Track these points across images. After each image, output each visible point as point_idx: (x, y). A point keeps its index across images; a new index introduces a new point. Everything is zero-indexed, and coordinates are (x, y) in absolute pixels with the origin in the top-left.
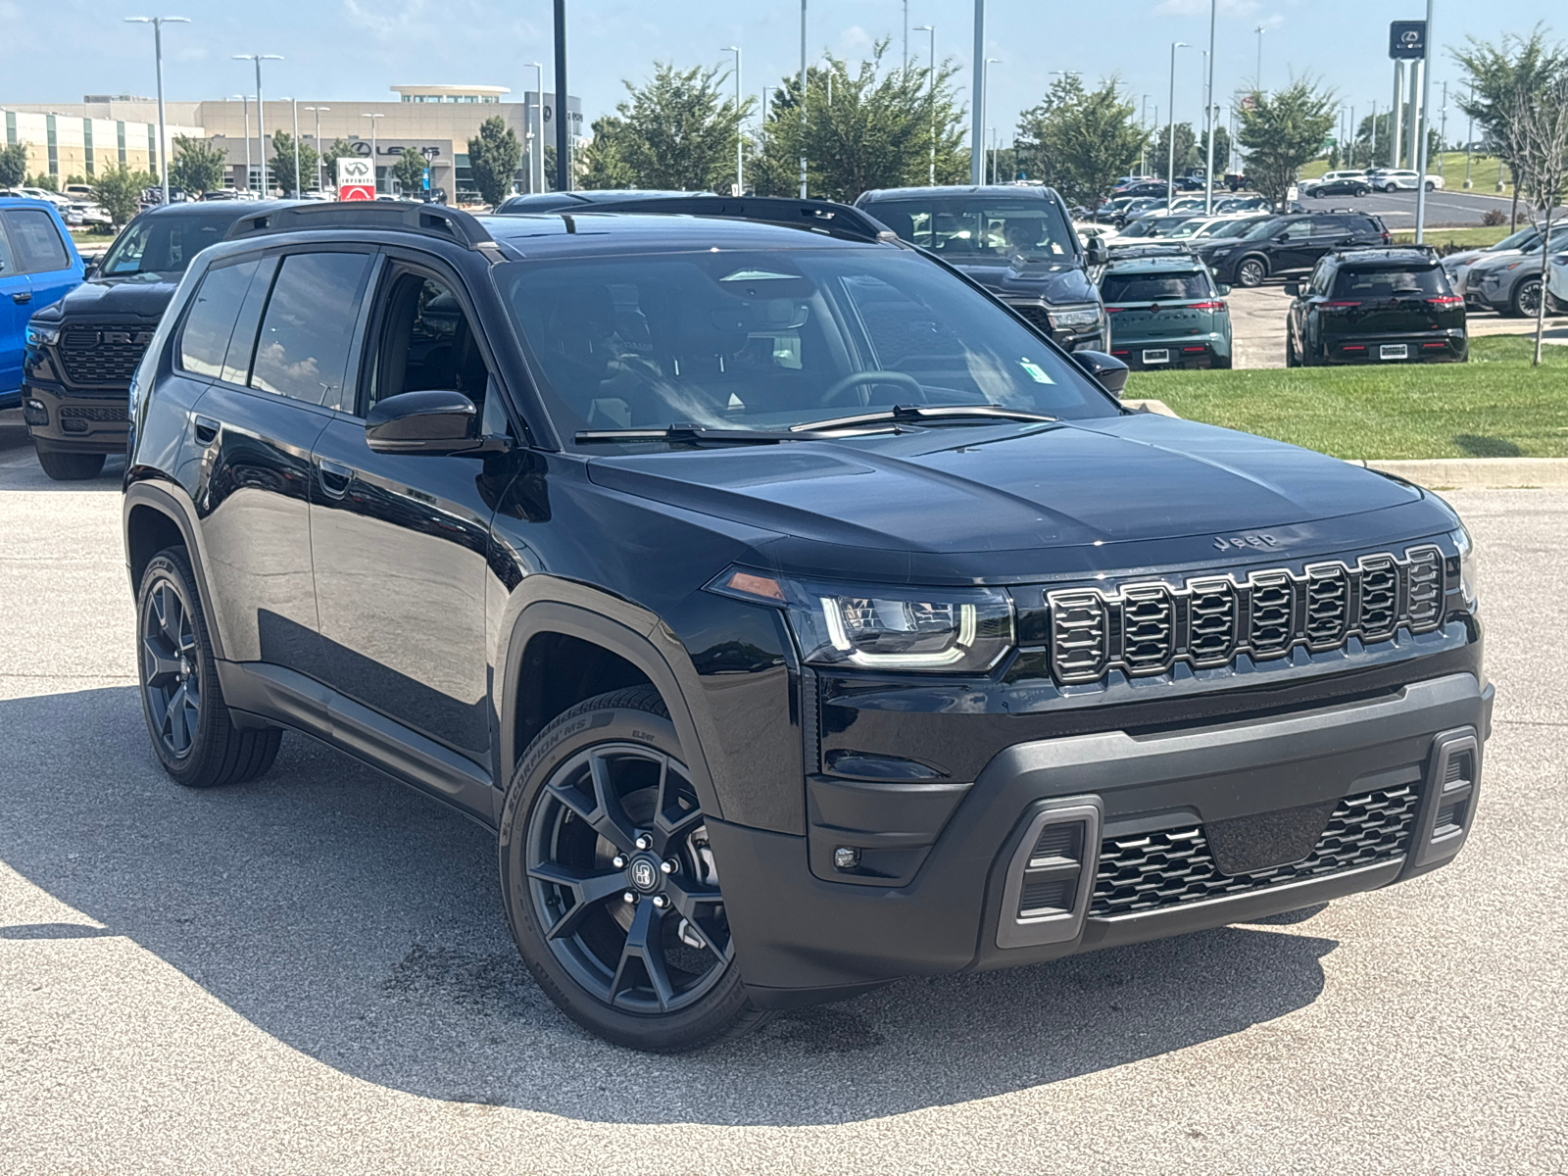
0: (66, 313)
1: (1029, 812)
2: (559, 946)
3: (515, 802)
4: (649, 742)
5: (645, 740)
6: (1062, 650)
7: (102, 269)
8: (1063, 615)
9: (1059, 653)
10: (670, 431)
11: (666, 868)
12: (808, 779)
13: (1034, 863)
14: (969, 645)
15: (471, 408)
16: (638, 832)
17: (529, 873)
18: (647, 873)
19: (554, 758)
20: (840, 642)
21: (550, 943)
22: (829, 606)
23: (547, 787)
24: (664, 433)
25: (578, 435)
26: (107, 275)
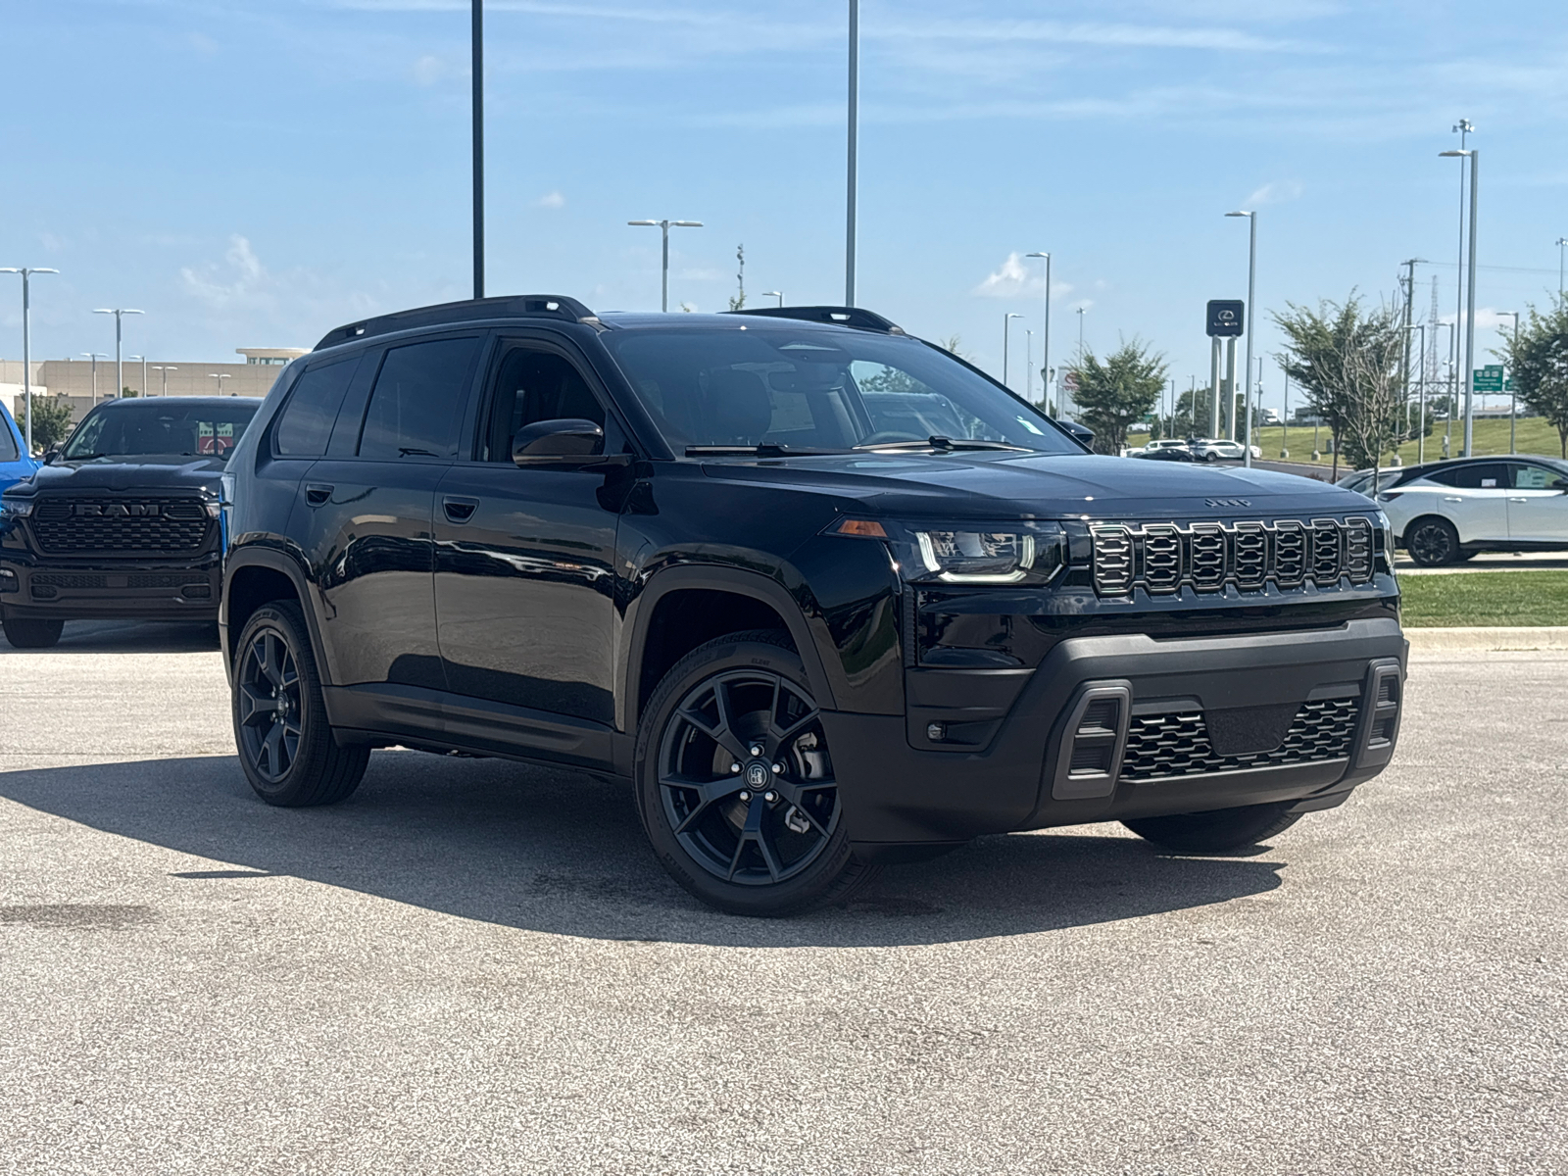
0: (40, 488)
1: (1078, 689)
2: (685, 839)
3: (650, 725)
4: (765, 666)
5: (763, 665)
6: (1101, 570)
7: (64, 453)
8: (1101, 543)
9: (1099, 572)
10: (760, 447)
11: (776, 769)
12: (907, 670)
13: (1081, 731)
14: (1029, 567)
15: (598, 430)
16: (752, 743)
17: (660, 782)
18: (760, 774)
19: (684, 686)
20: (932, 565)
21: (678, 837)
22: (924, 539)
23: (677, 711)
24: (755, 449)
25: (689, 449)
26: (69, 459)
